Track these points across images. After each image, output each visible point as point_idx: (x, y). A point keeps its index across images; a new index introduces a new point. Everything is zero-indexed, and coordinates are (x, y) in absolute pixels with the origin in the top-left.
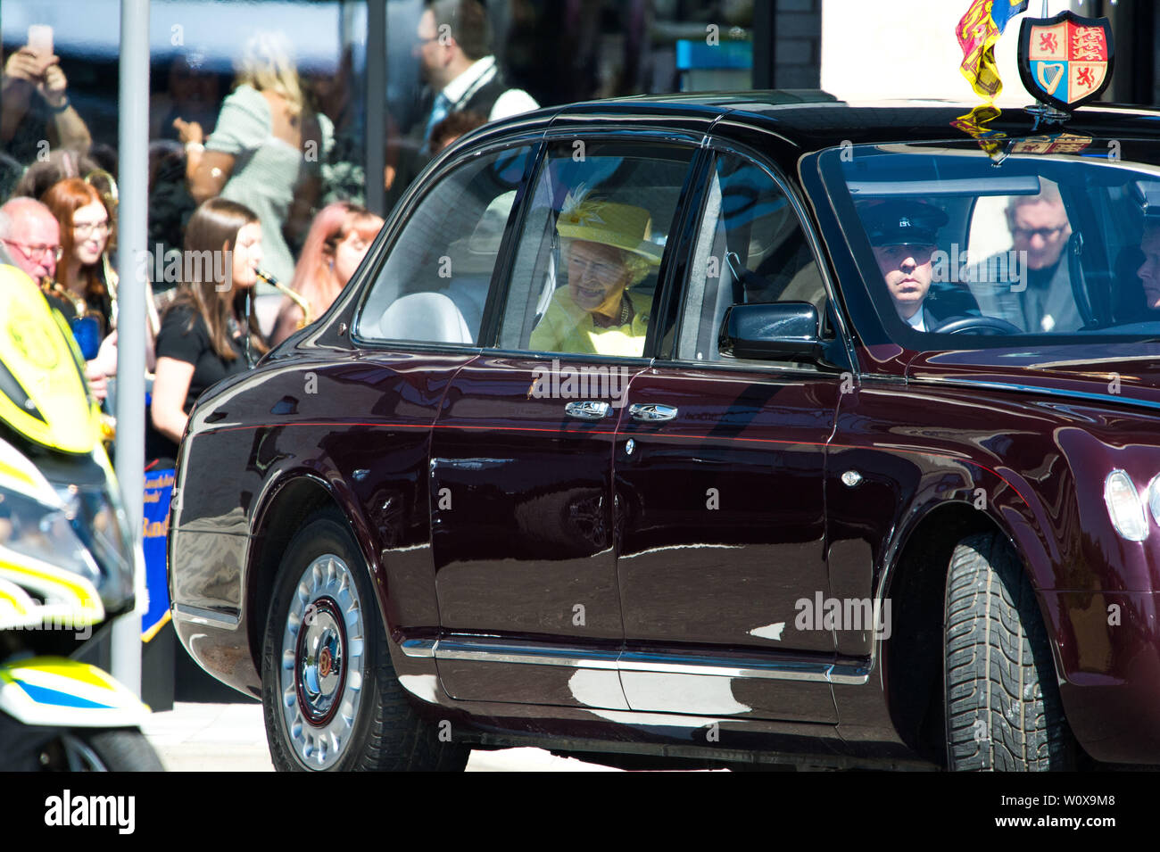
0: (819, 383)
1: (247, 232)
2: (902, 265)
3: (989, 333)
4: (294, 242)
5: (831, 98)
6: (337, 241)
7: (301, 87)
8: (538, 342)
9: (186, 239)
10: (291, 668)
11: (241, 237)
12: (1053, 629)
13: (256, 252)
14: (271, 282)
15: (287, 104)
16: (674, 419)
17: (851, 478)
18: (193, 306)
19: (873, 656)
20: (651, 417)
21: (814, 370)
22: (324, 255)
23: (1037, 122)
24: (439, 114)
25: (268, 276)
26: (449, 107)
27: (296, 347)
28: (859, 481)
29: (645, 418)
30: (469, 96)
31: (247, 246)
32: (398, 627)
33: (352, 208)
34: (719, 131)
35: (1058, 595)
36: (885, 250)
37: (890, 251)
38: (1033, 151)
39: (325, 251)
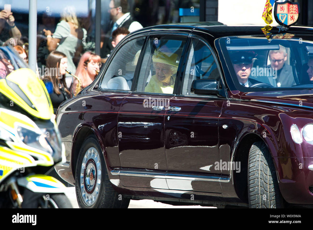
0: (218, 101)
1: (63, 60)
2: (242, 69)
3: (265, 87)
4: (76, 62)
5: (222, 24)
6: (87, 62)
7: (78, 21)
8: (147, 90)
9: (47, 62)
10: (83, 178)
11: (62, 61)
12: (277, 167)
13: (66, 65)
14: (70, 73)
15: (75, 26)
16: (180, 111)
17: (225, 127)
18: (49, 80)
19: (231, 175)
20: (174, 110)
21: (217, 97)
22: (84, 66)
23: (280, 30)
24: (115, 28)
25: (69, 72)
26: (118, 26)
27: (87, 91)
28: (227, 127)
29: (173, 110)
30: (123, 23)
31: (63, 64)
32: (110, 167)
33: (91, 54)
34: (193, 33)
35: (278, 158)
36: (238, 65)
37: (239, 65)
38: (278, 38)
39: (84, 65)
